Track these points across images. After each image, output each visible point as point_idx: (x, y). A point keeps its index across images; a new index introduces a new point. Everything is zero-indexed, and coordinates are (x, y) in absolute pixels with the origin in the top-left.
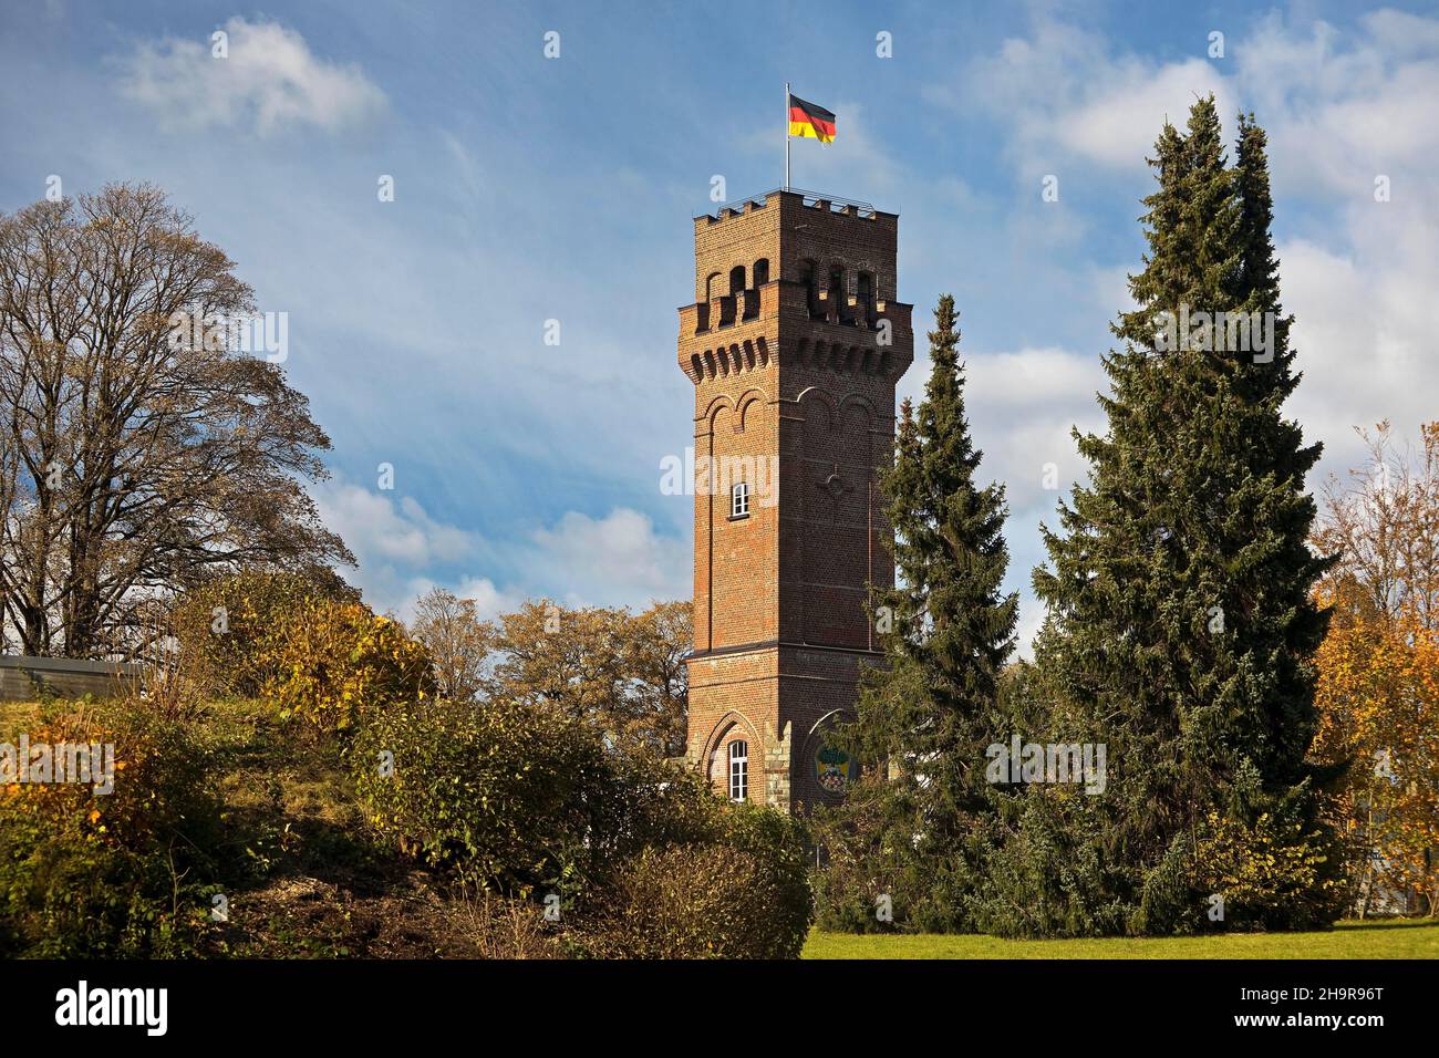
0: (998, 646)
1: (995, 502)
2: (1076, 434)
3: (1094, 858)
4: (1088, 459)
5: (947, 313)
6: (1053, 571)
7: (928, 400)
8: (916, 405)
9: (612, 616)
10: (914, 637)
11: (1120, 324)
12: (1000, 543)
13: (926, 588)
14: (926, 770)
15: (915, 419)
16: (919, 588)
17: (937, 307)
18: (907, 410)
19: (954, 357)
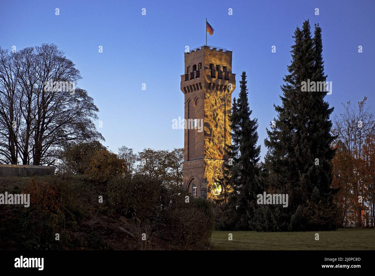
0: (256, 159)
1: (255, 123)
2: (274, 106)
3: (279, 212)
4: (277, 112)
5: (244, 76)
6: (269, 140)
7: (239, 98)
8: (237, 99)
9: (165, 152)
10: (236, 157)
11: (285, 78)
12: (256, 133)
13: (239, 145)
14: (239, 190)
15: (236, 102)
16: (237, 144)
17: (242, 74)
18: (234, 100)
19: (246, 87)
